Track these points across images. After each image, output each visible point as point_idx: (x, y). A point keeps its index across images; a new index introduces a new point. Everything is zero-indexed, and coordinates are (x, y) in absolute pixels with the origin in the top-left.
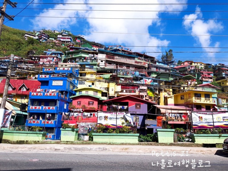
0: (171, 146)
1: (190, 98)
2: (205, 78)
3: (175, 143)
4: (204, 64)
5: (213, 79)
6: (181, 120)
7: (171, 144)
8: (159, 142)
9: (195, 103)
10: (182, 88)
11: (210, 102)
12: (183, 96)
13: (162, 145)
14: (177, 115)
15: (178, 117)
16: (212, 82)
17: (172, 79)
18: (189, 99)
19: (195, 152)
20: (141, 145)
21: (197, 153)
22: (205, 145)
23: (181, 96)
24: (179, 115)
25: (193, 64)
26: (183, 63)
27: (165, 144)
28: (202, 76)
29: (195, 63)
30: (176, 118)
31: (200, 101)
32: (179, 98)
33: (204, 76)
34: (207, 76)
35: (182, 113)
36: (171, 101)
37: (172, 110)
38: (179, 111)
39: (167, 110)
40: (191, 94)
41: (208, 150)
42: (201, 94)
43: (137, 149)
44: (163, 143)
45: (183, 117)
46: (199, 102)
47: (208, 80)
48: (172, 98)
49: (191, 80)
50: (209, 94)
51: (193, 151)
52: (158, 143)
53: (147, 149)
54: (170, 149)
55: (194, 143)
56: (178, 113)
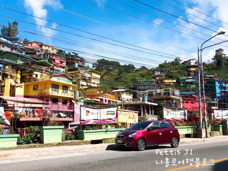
0: (58, 146)
1: (46, 89)
2: (57, 67)
3: (63, 142)
4: (56, 50)
5: (65, 69)
6: (34, 116)
7: (59, 144)
8: (45, 143)
9: (52, 95)
10: (34, 76)
11: (68, 95)
12: (37, 86)
13: (48, 146)
14: (30, 109)
15: (30, 113)
16: (64, 72)
17: (21, 62)
18: (44, 90)
19: (89, 150)
20: (21, 148)
21: (90, 150)
22: (93, 142)
23: (34, 86)
24: (32, 110)
25: (44, 47)
26: (31, 43)
27: (52, 145)
28: (54, 64)
29: (45, 46)
30: (27, 114)
31: (58, 93)
32: (31, 88)
33: (56, 64)
34: (59, 64)
35: (35, 108)
36: (20, 91)
37: (25, 104)
38: (32, 105)
39: (18, 103)
40: (47, 84)
41: (100, 147)
42: (58, 85)
43: (21, 153)
44: (49, 144)
45: (36, 112)
46: (56, 95)
47: (60, 70)
48: (22, 87)
49: (46, 66)
50: (68, 86)
51: (87, 149)
52: (43, 144)
53: (34, 152)
54: (62, 149)
55: (83, 140)
56: (30, 108)
